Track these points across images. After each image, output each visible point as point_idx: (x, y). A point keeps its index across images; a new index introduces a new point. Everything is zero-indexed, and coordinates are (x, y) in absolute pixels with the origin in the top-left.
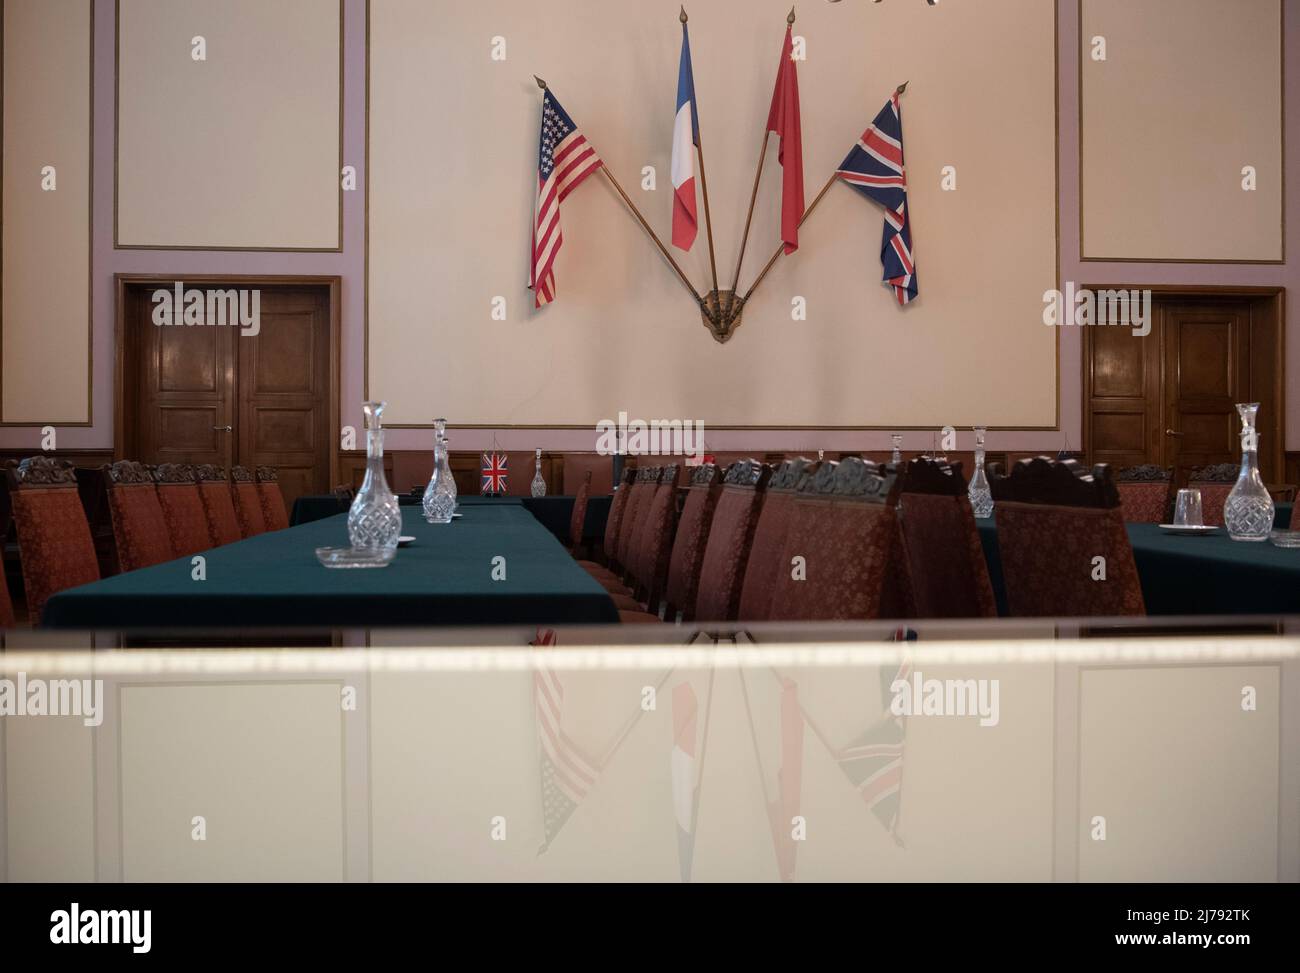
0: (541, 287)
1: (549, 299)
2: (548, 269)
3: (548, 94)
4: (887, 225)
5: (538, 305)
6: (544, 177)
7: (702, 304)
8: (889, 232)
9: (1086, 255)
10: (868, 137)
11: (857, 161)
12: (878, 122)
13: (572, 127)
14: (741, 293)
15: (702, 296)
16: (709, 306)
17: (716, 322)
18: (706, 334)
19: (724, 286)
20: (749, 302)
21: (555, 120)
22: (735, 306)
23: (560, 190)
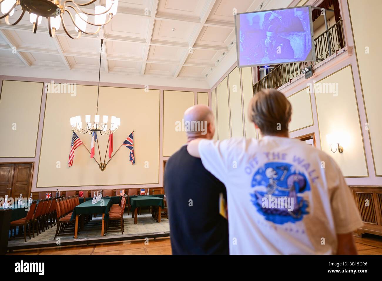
0: (71, 163)
1: (71, 165)
2: (72, 160)
3: (74, 132)
4: (131, 152)
5: (69, 166)
6: (72, 146)
7: (99, 165)
8: (131, 153)
9: (164, 156)
10: (128, 138)
11: (126, 142)
12: (129, 136)
13: (78, 137)
14: (106, 163)
15: (99, 164)
16: (100, 165)
17: (102, 168)
18: (100, 170)
19: (103, 162)
20: (107, 165)
21: (75, 136)
22: (105, 165)
23: (75, 148)
